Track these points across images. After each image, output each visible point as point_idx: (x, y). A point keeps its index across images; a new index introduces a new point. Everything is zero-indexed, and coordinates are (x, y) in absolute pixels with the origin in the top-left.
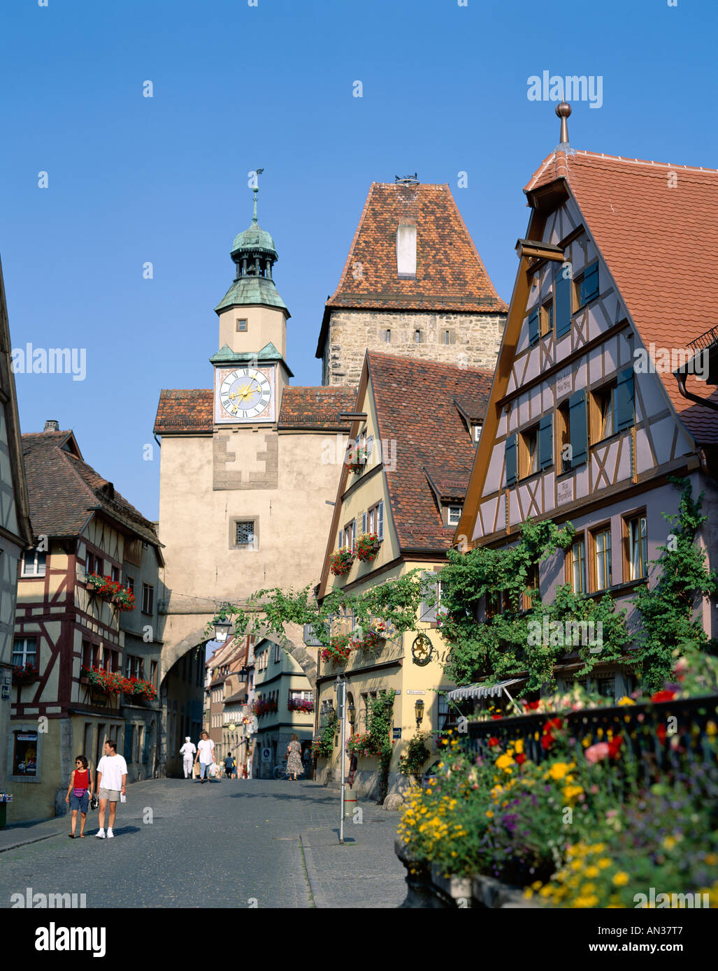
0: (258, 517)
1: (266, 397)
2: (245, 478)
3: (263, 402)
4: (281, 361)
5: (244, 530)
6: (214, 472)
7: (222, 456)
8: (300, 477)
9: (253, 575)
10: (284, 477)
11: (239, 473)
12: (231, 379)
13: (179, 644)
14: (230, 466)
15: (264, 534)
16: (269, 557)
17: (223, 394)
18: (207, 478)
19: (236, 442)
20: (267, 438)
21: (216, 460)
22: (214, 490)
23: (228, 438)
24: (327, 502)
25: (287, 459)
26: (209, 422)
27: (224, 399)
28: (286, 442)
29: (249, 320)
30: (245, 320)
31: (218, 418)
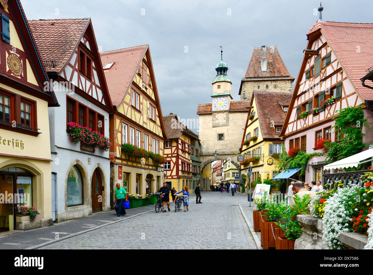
0: (224, 133)
1: (226, 104)
2: (221, 124)
3: (225, 105)
4: (230, 95)
5: (221, 136)
6: (213, 123)
7: (214, 119)
8: (235, 123)
9: (223, 147)
10: (231, 123)
11: (219, 123)
12: (216, 100)
13: (205, 162)
14: (217, 121)
15: (226, 137)
16: (228, 142)
17: (214, 104)
18: (211, 125)
19: (218, 116)
20: (226, 114)
21: (213, 120)
22: (213, 127)
23: (216, 114)
24: (242, 129)
25: (232, 119)
26: (211, 111)
27: (215, 105)
28: (231, 115)
29: (221, 86)
30: (220, 86)
31: (213, 110)
